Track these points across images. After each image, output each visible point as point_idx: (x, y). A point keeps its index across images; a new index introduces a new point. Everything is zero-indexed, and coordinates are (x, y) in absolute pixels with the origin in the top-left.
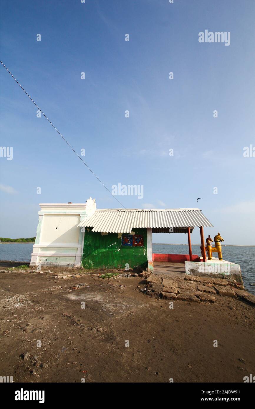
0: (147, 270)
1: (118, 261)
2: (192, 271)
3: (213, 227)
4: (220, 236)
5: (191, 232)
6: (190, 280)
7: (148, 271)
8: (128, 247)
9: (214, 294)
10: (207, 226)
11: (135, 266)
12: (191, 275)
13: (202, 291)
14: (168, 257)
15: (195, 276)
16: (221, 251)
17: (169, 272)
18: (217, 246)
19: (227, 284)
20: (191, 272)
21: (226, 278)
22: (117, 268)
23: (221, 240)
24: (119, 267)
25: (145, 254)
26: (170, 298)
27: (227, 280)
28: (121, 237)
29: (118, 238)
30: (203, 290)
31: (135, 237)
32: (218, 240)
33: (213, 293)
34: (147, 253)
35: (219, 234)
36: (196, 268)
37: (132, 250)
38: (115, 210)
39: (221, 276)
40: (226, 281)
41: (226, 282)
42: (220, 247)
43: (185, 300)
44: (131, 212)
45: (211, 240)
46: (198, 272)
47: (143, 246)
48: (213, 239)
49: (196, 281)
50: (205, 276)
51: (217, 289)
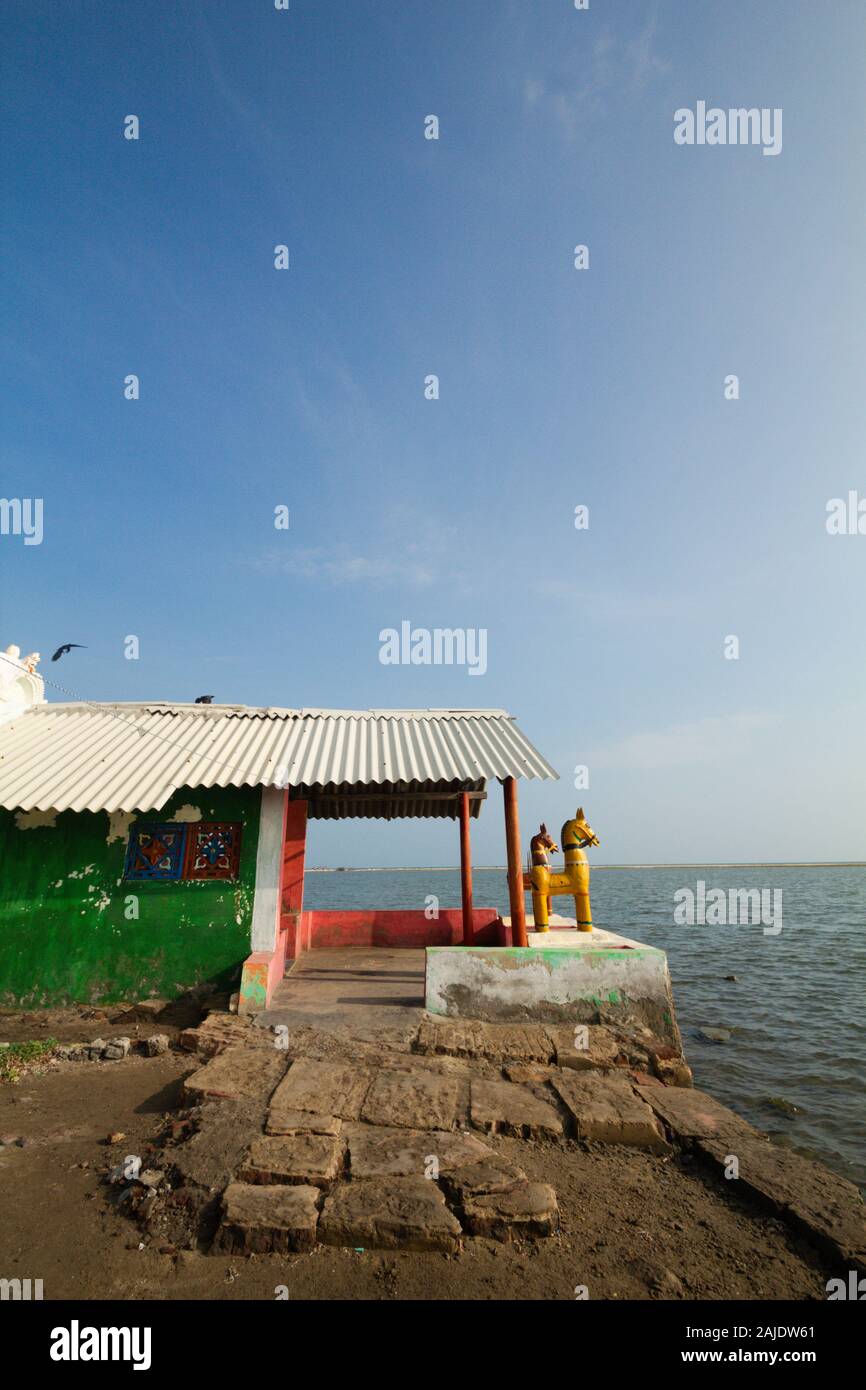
0: (232, 1007)
1: (92, 961)
2: (458, 994)
3: (558, 778)
4: (584, 822)
5: (475, 813)
6: (441, 1051)
7: (236, 1012)
8: (156, 885)
9: (554, 1140)
10: (532, 776)
11: (180, 988)
12: (449, 1015)
13: (489, 1126)
14: (375, 926)
15: (469, 1023)
16: (586, 889)
17: (346, 1008)
18: (570, 867)
19: (615, 1060)
20: (450, 1002)
21: (608, 1021)
22: (85, 1001)
23: (589, 841)
24: (96, 996)
25: (239, 921)
26: (267, 1238)
27: (614, 1030)
28: (125, 834)
29: (110, 839)
30: (496, 1116)
31: (200, 836)
32: (577, 842)
33: (547, 1135)
34: (251, 912)
35: (580, 815)
36: (477, 980)
37: (174, 901)
38: (126, 707)
39: (588, 1013)
40: (610, 1034)
41: (609, 1047)
42: (585, 873)
43: (369, 1242)
44: (205, 716)
45: (548, 844)
46: (486, 997)
47: (237, 877)
48: (556, 840)
49: (470, 1052)
50: (517, 1017)
51: (569, 1102)
